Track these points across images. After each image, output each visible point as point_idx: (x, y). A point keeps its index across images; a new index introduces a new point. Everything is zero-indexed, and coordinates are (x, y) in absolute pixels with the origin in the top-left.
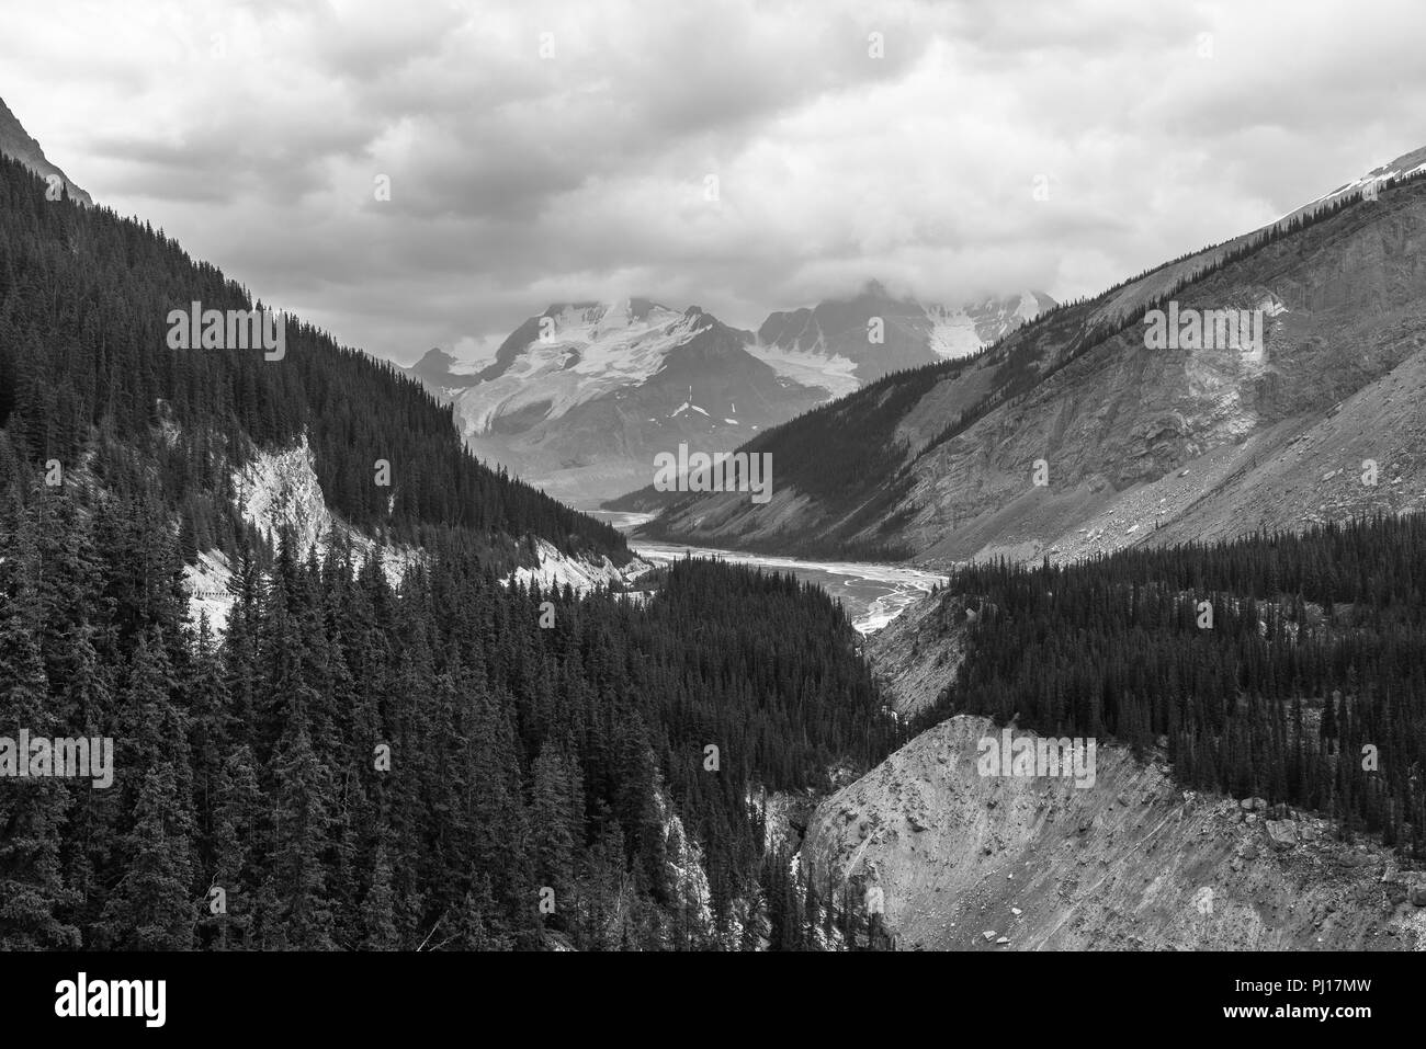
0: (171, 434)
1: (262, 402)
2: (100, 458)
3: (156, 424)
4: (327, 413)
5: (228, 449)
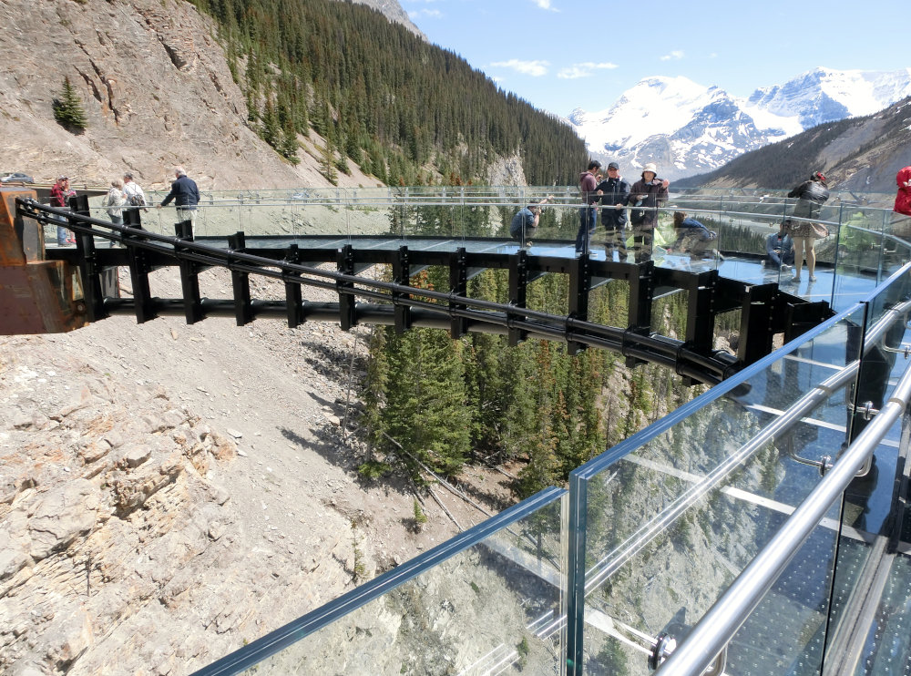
0: (463, 148)
1: (501, 136)
2: (437, 160)
3: (457, 144)
4: (529, 140)
5: (486, 157)
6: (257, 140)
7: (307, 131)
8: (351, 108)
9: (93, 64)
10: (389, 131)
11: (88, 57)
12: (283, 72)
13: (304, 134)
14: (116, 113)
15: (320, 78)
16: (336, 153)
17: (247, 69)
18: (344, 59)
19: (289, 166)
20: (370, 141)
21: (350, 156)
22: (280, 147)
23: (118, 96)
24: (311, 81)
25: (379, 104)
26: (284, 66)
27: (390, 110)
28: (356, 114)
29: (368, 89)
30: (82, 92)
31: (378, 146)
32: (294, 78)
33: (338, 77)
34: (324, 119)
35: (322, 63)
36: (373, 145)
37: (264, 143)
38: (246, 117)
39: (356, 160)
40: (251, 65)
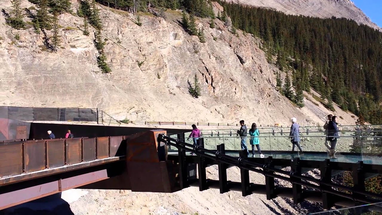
6: (280, 96)
7: (308, 89)
8: (335, 74)
9: (206, 68)
10: (359, 85)
11: (203, 65)
12: (296, 59)
13: (306, 91)
14: (214, 88)
15: (317, 61)
16: (326, 99)
17: (277, 61)
18: (331, 49)
19: (298, 109)
20: (347, 91)
21: (334, 101)
22: (293, 98)
23: (215, 80)
24: (311, 63)
25: (352, 70)
26: (297, 57)
27: (359, 73)
28: (338, 77)
29: (345, 63)
30: (201, 80)
31: (351, 94)
32: (302, 63)
33: (327, 58)
34: (318, 82)
35: (318, 52)
36: (349, 93)
37: (284, 97)
38: (275, 85)
39: (337, 103)
40: (278, 59)
